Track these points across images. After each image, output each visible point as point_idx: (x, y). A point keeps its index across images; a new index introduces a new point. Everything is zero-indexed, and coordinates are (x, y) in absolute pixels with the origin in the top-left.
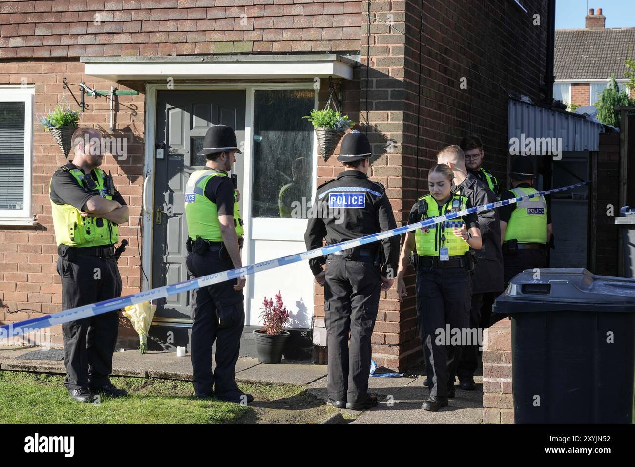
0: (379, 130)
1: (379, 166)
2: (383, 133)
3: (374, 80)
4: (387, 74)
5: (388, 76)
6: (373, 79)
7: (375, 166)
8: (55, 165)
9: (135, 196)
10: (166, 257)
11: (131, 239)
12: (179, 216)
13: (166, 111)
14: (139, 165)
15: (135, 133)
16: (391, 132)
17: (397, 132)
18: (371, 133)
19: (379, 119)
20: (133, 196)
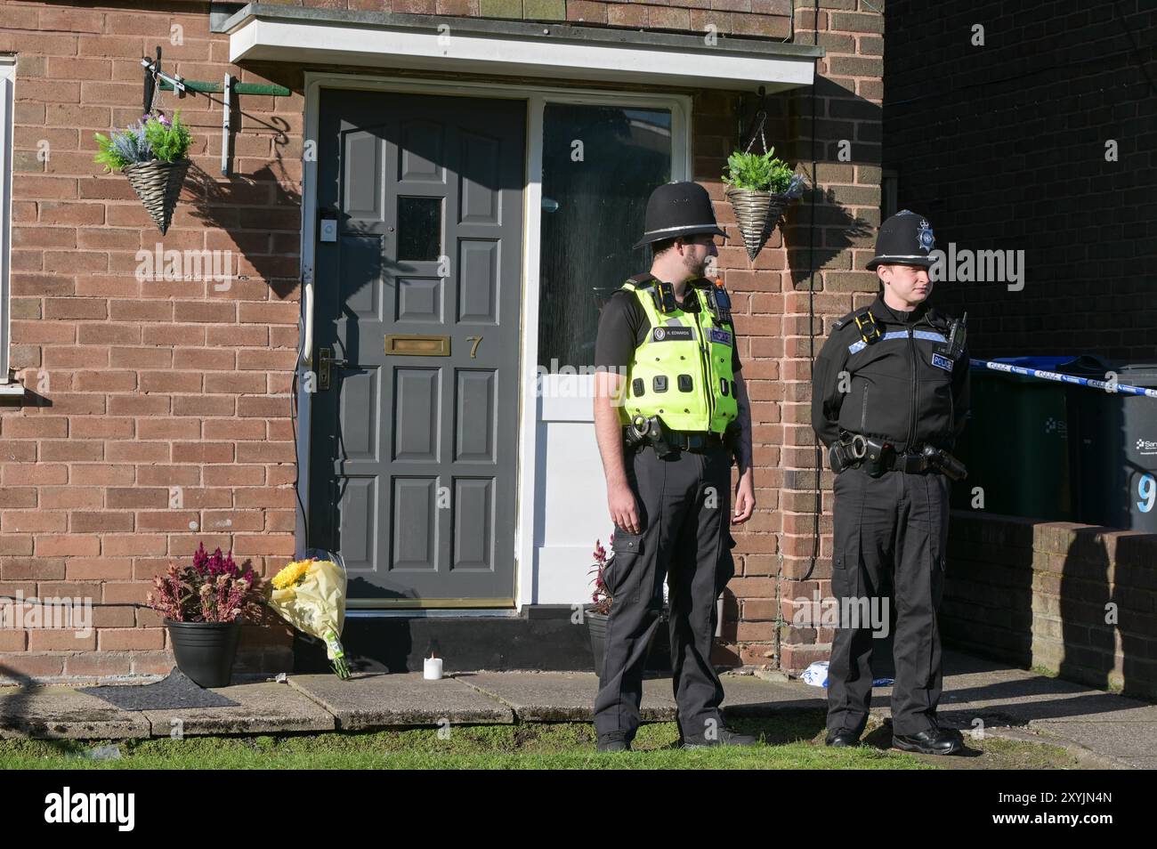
0: (836, 199)
1: (836, 271)
2: (843, 206)
3: (827, 99)
4: (851, 89)
5: (853, 94)
6: (825, 97)
7: (830, 271)
8: (74, 250)
9: (280, 326)
10: (342, 464)
11: (271, 422)
12: (370, 372)
13: (339, 135)
14: (291, 255)
15: (282, 184)
16: (859, 204)
17: (870, 205)
18: (820, 205)
19: (836, 179)
20: (276, 325)
